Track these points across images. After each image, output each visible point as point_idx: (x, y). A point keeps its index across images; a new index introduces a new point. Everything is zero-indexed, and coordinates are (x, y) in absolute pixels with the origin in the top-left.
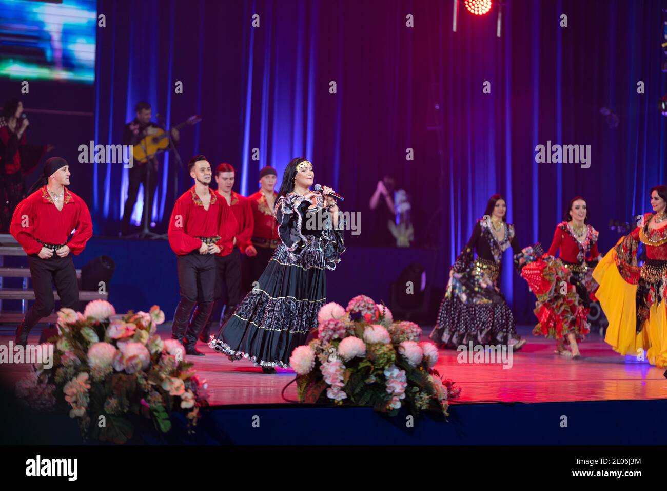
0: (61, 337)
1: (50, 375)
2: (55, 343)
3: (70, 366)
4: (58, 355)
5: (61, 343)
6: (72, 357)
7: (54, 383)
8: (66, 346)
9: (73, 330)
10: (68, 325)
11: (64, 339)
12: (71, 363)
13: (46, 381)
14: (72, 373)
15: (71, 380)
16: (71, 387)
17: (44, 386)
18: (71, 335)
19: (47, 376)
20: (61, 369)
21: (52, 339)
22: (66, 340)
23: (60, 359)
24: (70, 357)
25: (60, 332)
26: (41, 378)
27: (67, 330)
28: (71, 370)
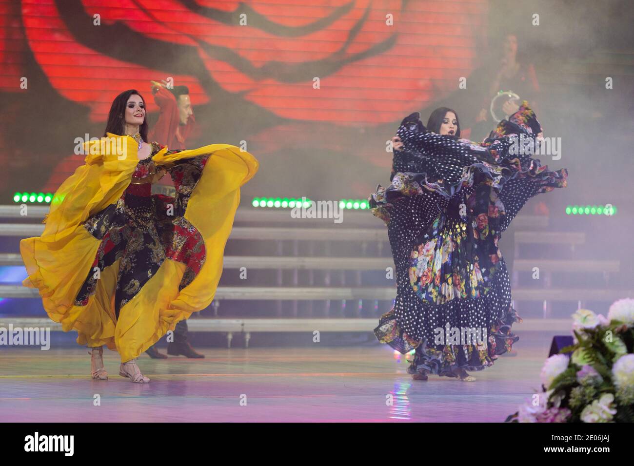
0: (577, 347)
1: (563, 397)
2: (569, 354)
3: (589, 385)
4: (573, 370)
5: (578, 355)
6: (592, 373)
7: (569, 407)
8: (584, 359)
9: (593, 338)
10: (587, 331)
11: (581, 349)
12: (591, 381)
13: (558, 404)
14: (592, 395)
15: (590, 403)
16: (591, 413)
17: (555, 411)
18: (591, 345)
19: (559, 399)
20: (578, 388)
21: (565, 349)
22: (584, 350)
23: (575, 376)
24: (588, 373)
25: (576, 341)
26: (552, 400)
27: (585, 338)
28: (590, 391)
